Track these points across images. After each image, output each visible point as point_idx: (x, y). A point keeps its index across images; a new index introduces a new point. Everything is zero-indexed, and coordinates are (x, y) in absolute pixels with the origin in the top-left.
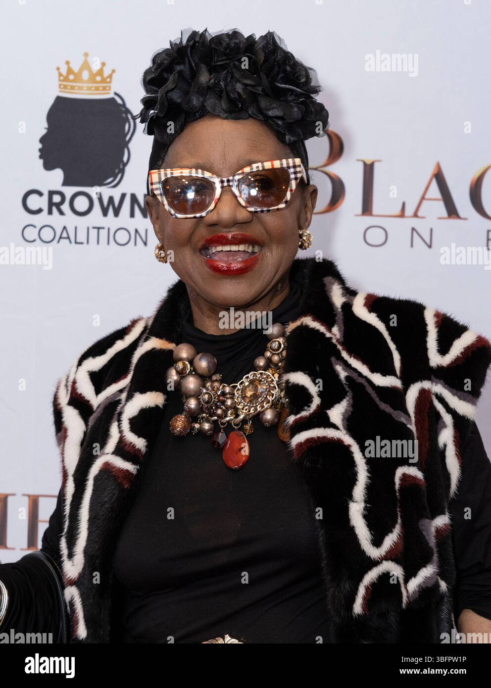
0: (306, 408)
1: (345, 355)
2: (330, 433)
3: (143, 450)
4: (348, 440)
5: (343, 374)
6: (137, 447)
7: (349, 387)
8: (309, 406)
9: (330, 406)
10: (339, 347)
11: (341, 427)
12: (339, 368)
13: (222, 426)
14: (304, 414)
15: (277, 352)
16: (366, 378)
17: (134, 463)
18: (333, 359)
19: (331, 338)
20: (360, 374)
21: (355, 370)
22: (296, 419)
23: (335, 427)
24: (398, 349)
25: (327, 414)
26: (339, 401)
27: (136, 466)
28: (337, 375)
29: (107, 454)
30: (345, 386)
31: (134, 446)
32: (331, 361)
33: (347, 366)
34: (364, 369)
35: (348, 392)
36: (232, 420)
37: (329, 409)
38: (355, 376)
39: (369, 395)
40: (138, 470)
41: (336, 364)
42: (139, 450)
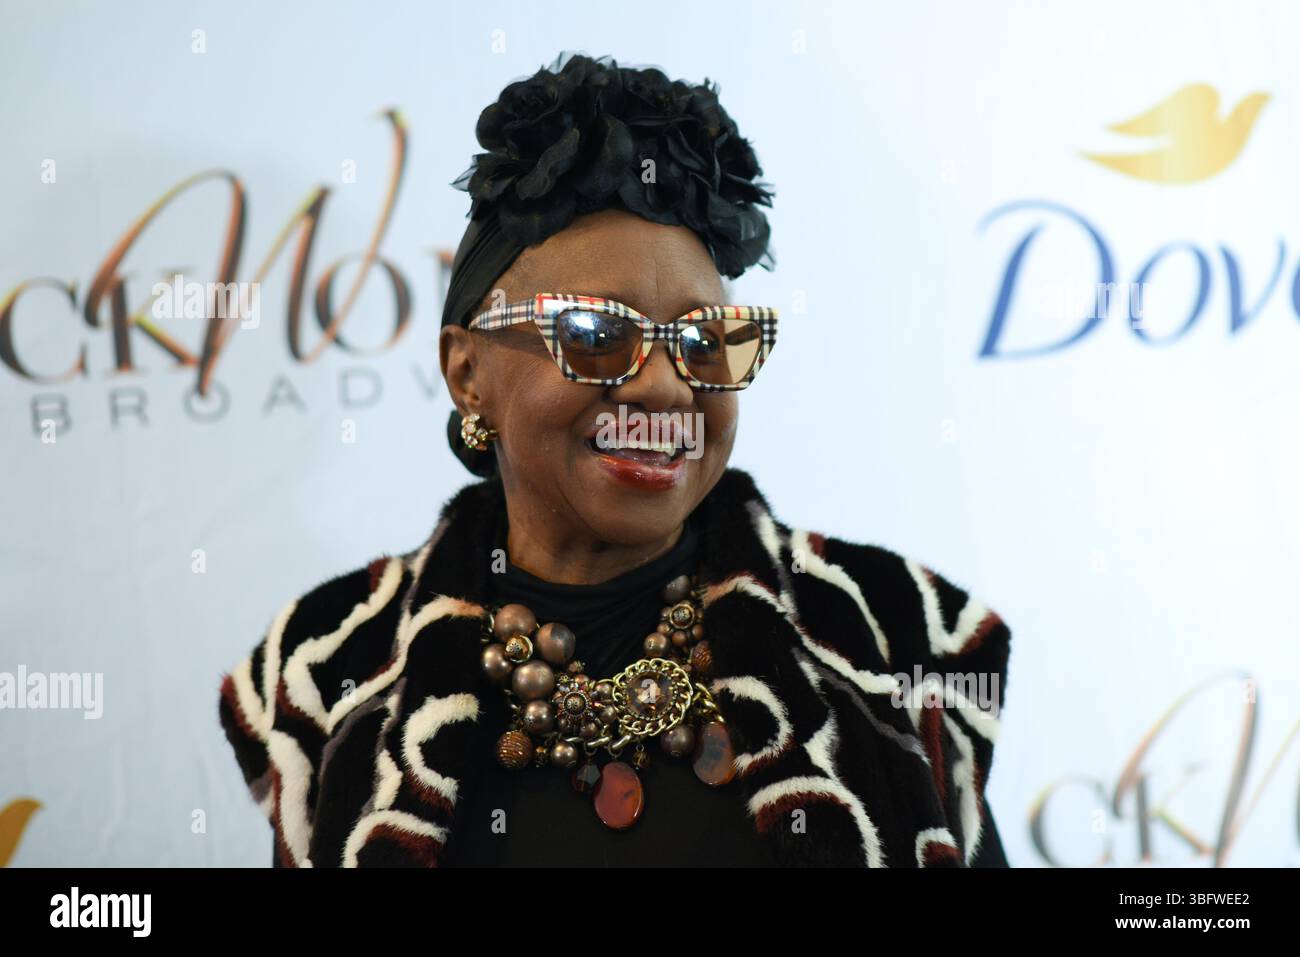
0: (770, 741)
1: (807, 642)
2: (816, 785)
3: (453, 798)
4: (845, 796)
5: (813, 676)
6: (443, 795)
7: (828, 701)
8: (775, 739)
9: (808, 736)
10: (798, 629)
11: (830, 772)
12: (806, 667)
13: (590, 754)
14: (766, 752)
15: (683, 628)
16: (848, 680)
17: (439, 823)
18: (795, 650)
19: (784, 614)
20: (838, 675)
21: (829, 668)
22: (753, 763)
23: (822, 774)
24: (882, 626)
25: (804, 750)
26: (818, 726)
27: (443, 829)
28: (805, 680)
29: (380, 810)
30: (821, 698)
31: (438, 794)
32: (793, 655)
33: (817, 662)
34: (843, 666)
35: (828, 709)
36: (606, 743)
37: (807, 741)
38: (831, 678)
39: (858, 710)
40: (447, 835)
41: (801, 658)
42: (446, 799)
